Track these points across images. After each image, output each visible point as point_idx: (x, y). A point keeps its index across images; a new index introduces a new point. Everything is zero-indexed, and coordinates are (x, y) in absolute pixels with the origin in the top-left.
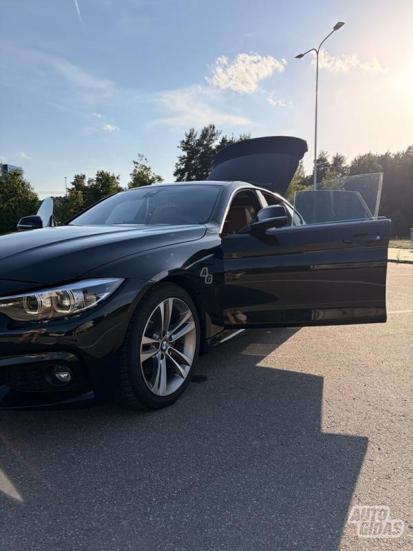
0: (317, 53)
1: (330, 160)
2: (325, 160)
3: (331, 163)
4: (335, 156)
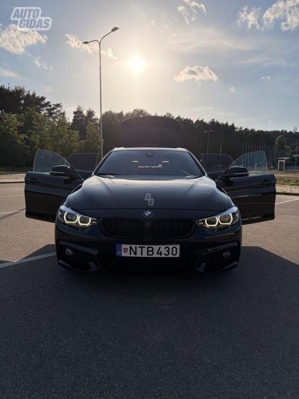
0: (100, 44)
1: (85, 113)
2: (82, 112)
3: (86, 115)
4: (88, 110)
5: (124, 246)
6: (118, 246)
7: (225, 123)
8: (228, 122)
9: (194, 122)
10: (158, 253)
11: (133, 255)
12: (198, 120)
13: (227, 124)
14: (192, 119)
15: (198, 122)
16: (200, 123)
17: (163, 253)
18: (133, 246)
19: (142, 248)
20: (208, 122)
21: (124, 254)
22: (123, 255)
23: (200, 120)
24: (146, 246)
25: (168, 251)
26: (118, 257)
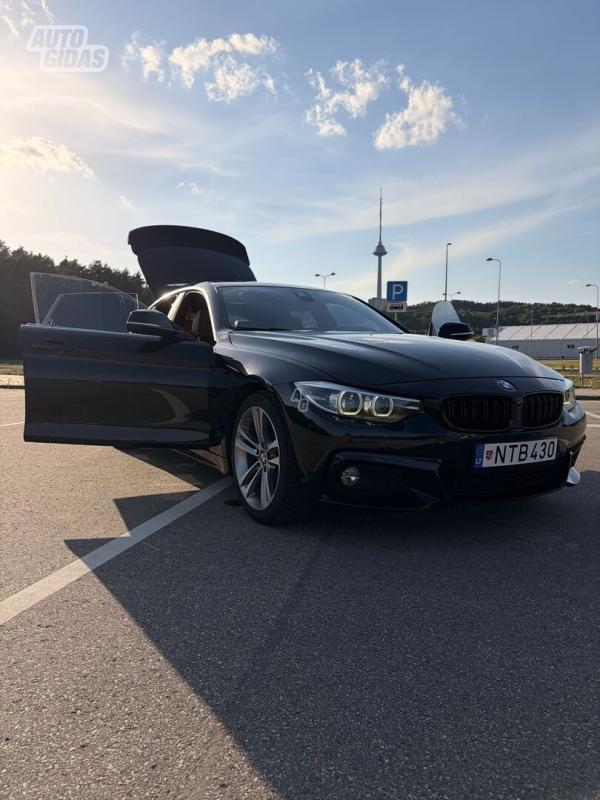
5: (489, 447)
6: (478, 447)
7: (121, 270)
8: (129, 269)
9: (57, 263)
10: (532, 456)
11: (499, 463)
12: (66, 260)
13: (126, 273)
14: (51, 257)
15: (65, 263)
16: (70, 267)
17: (538, 454)
18: (502, 446)
19: (513, 447)
20: (87, 267)
21: (487, 463)
22: (484, 466)
23: (70, 259)
24: (519, 444)
25: (544, 450)
26: (477, 469)
